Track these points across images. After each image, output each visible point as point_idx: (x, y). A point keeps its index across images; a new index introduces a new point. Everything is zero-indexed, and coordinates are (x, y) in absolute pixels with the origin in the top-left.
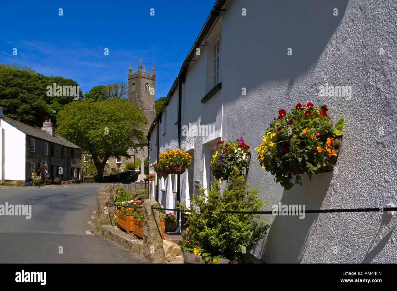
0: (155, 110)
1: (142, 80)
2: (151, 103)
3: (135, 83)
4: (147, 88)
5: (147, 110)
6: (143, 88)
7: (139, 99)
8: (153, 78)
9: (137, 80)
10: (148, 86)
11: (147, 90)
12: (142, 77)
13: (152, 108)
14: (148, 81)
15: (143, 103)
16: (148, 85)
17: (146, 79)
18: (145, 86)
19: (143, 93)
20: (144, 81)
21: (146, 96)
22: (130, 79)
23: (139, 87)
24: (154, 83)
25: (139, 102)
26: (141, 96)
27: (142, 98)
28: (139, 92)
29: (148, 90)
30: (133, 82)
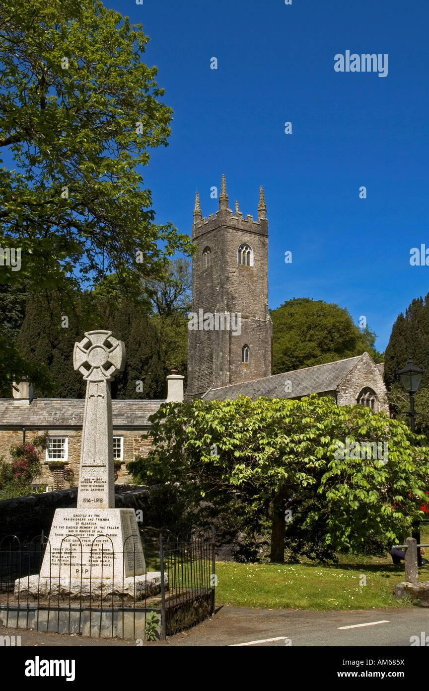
0: (268, 317)
1: (230, 234)
2: (257, 298)
3: (211, 245)
4: (244, 258)
5: (247, 318)
6: (233, 256)
7: (222, 287)
8: (262, 232)
9: (215, 236)
10: (249, 253)
11: (244, 263)
12: (229, 227)
13: (260, 313)
14: (246, 238)
15: (233, 298)
16: (246, 249)
17: (240, 233)
18: (240, 251)
19: (234, 270)
20: (235, 238)
21: (242, 278)
22: (197, 238)
23: (223, 253)
24: (264, 244)
25: (222, 297)
26: (228, 278)
27: (232, 284)
28: (223, 270)
29: (248, 264)
30: (206, 244)
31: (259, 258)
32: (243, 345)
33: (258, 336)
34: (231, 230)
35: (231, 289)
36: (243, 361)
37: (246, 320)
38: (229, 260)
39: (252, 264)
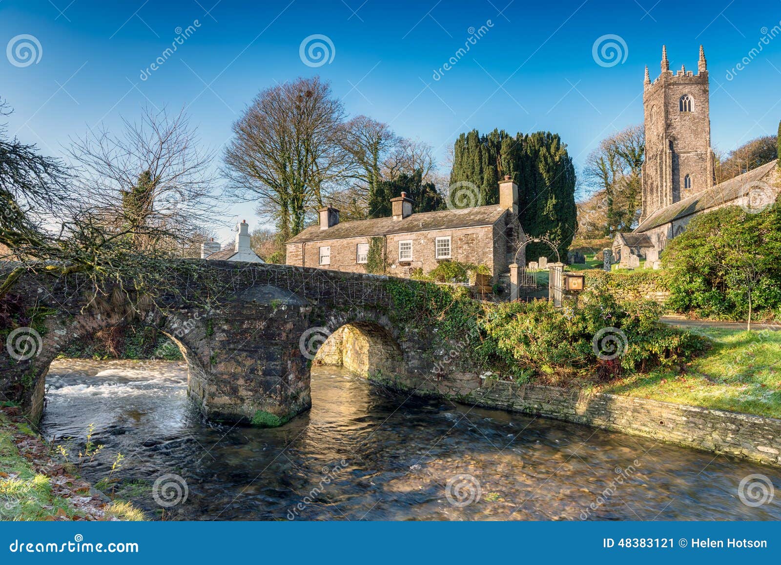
0: (710, 150)
1: (671, 90)
2: (698, 135)
3: (656, 103)
4: (685, 106)
5: (689, 153)
6: (675, 107)
8: (702, 82)
9: (658, 95)
10: (689, 101)
11: (685, 110)
12: (670, 85)
13: (701, 146)
14: (687, 89)
15: (675, 139)
16: (687, 98)
17: (681, 87)
19: (676, 117)
20: (676, 92)
21: (683, 123)
24: (705, 92)
25: (665, 140)
26: (670, 125)
27: (675, 128)
29: (690, 110)
30: (652, 103)
31: (700, 104)
32: (685, 175)
33: (700, 166)
34: (672, 87)
35: (674, 132)
36: (686, 187)
37: (688, 155)
38: (671, 110)
39: (693, 109)
